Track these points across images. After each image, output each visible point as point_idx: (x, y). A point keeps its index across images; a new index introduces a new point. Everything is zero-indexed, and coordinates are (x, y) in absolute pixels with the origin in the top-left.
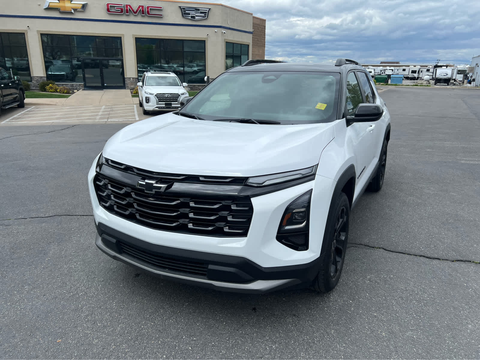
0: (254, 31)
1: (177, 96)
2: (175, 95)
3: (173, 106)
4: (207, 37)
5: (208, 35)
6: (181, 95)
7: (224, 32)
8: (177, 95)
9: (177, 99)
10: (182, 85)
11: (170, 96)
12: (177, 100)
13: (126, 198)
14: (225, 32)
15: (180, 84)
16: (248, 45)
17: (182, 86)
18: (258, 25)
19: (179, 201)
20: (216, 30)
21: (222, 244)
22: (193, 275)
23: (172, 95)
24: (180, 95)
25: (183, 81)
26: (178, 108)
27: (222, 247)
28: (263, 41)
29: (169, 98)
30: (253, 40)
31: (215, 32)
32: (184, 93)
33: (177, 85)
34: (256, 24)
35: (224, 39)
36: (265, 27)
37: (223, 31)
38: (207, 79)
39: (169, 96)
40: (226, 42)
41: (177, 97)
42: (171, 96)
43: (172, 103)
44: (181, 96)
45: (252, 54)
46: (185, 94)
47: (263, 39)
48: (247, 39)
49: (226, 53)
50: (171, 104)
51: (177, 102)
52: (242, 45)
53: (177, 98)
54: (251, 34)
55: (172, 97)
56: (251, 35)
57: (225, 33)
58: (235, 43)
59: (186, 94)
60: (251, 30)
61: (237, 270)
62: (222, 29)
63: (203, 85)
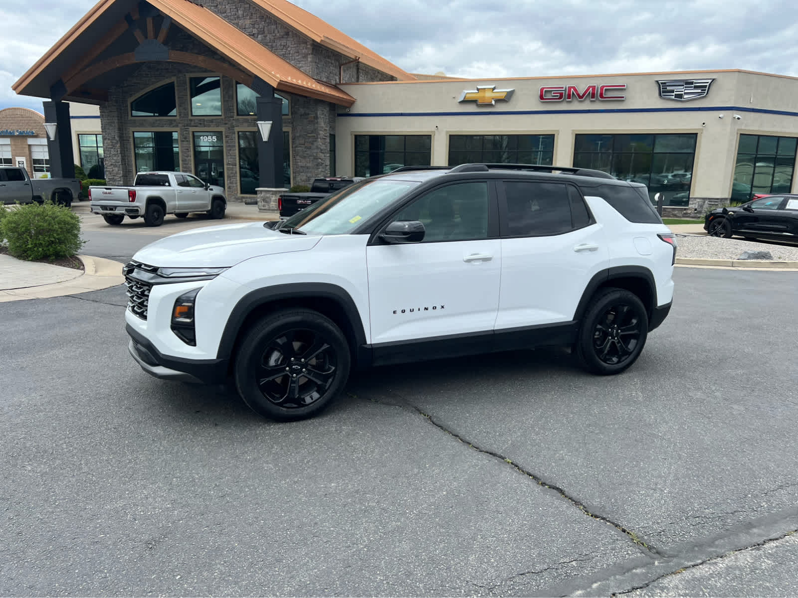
4: (702, 128)
5: (704, 124)
7: (737, 117)
20: (721, 114)
31: (720, 117)
35: (738, 130)
37: (735, 115)
40: (741, 134)
49: (738, 154)
57: (739, 118)
58: (762, 135)
62: (735, 112)
63: (682, 209)
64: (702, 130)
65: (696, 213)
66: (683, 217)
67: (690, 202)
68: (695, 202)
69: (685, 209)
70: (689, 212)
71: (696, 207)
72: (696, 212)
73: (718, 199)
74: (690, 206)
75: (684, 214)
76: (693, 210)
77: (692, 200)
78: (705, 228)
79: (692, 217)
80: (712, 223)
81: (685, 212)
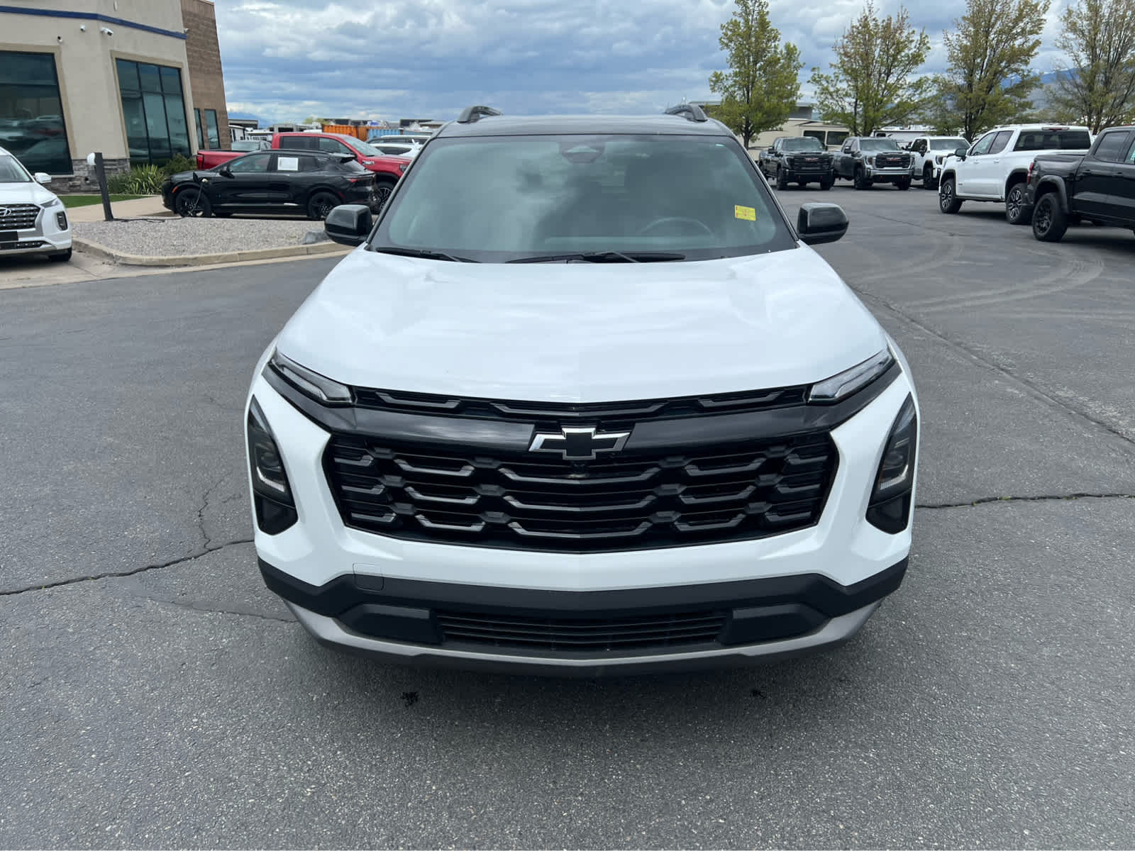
0: (189, 30)
1: (32, 211)
2: (24, 209)
3: (21, 240)
4: (58, 44)
5: (59, 38)
6: (42, 208)
7: (106, 32)
8: (32, 208)
9: (32, 219)
10: (35, 179)
11: (8, 212)
12: (33, 221)
13: (474, 488)
14: (111, 32)
15: (28, 175)
16: (179, 70)
17: (36, 183)
18: (195, 15)
19: (656, 470)
20: (83, 24)
21: (770, 552)
22: (677, 647)
23: (14, 209)
24: (38, 209)
25: (33, 168)
26: (40, 245)
27: (771, 560)
28: (214, 58)
29: (4, 218)
30: (188, 56)
31: (82, 30)
32: (52, 201)
33: (18, 179)
34: (190, 14)
35: (111, 51)
36: (214, 22)
37: (103, 29)
38: (96, 161)
39: (6, 212)
40: (117, 59)
41: (32, 213)
42: (13, 212)
43: (18, 231)
44: (43, 210)
45: (193, 93)
46: (54, 203)
47: (214, 55)
48: (173, 53)
49: (121, 89)
50: (15, 236)
51: (34, 229)
52: (162, 69)
53: (33, 216)
54: (184, 39)
55: (14, 214)
56: (183, 42)
57: (109, 34)
58: (141, 63)
59: (57, 203)
60: (182, 30)
61: (799, 605)
62: (101, 23)
63: (65, 178)
64: (58, 48)
65: (88, 184)
66: (71, 191)
67: (74, 167)
68: (82, 166)
69: (70, 179)
70: (78, 183)
71: (86, 175)
72: (88, 182)
73: (114, 160)
74: (76, 173)
75: (71, 186)
76: (83, 179)
77: (76, 162)
78: (166, 205)
79: (86, 191)
80: (178, 197)
81: (71, 183)
